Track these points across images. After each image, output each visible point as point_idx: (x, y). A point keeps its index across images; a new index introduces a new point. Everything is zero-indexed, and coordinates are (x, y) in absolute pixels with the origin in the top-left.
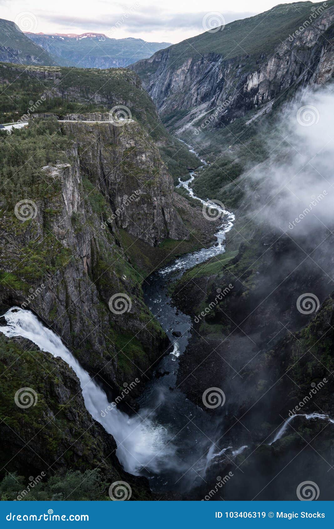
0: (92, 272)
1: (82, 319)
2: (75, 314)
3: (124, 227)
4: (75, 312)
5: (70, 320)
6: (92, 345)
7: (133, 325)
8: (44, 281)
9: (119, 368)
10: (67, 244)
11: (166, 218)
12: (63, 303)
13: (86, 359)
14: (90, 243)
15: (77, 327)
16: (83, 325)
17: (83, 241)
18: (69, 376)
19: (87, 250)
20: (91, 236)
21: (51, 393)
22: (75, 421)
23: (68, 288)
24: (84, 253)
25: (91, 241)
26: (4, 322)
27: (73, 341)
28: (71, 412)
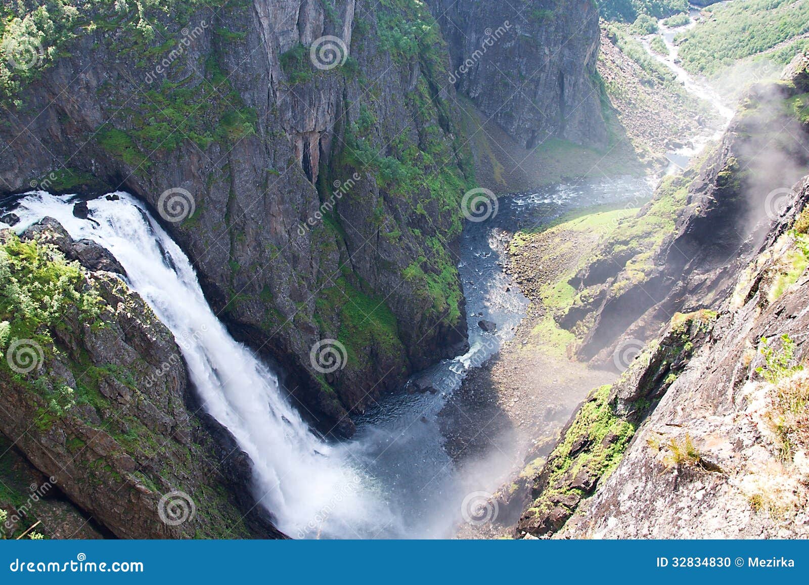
0: (330, 166)
1: (260, 243)
2: (243, 231)
3: (472, 95)
4: (243, 229)
5: (232, 239)
6: (274, 296)
7: (387, 283)
8: (179, 158)
10: (253, 100)
11: (566, 94)
12: (218, 206)
13: (252, 315)
15: (246, 256)
16: (260, 255)
17: (307, 102)
18: (139, 328)
19: (321, 122)
20: (338, 97)
21: (81, 343)
22: (116, 400)
23: (237, 181)
24: (310, 125)
25: (338, 105)
26: (81, 212)
27: (232, 278)
28: (109, 385)
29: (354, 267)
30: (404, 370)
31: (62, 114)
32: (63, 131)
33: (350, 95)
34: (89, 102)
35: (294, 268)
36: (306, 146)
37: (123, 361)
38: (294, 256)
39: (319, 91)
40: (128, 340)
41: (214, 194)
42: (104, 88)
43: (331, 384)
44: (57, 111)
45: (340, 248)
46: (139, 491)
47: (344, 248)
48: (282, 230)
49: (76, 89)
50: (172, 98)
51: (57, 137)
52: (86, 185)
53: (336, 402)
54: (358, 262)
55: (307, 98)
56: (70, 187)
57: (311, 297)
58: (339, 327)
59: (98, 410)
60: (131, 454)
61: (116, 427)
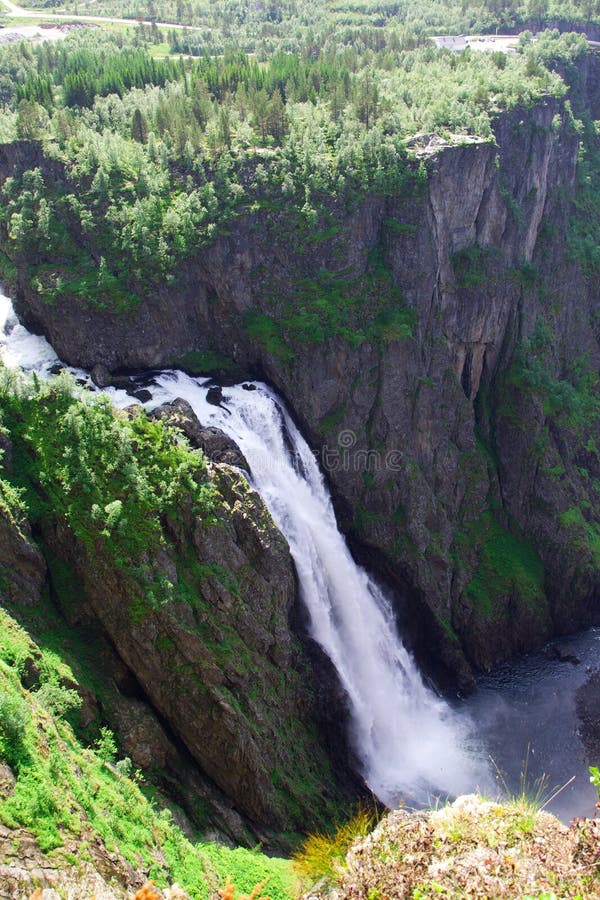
2: (384, 443)
4: (384, 440)
6: (406, 520)
7: (540, 527)
8: (325, 354)
9: (465, 594)
10: (415, 300)
12: (360, 411)
13: (380, 538)
14: (507, 319)
16: (399, 473)
17: (476, 309)
18: (253, 532)
19: (489, 331)
20: (512, 307)
21: (190, 537)
22: (216, 605)
23: (385, 387)
24: (476, 334)
25: (510, 316)
26: (215, 398)
27: (364, 493)
28: (211, 586)
29: (504, 501)
30: (544, 630)
31: (212, 294)
32: (211, 312)
33: (526, 305)
34: (241, 284)
35: (435, 492)
36: (468, 359)
37: (231, 565)
38: (437, 478)
39: (491, 298)
40: (240, 542)
41: (358, 397)
42: (258, 269)
43: (457, 632)
44: (207, 290)
45: (490, 478)
46: (221, 709)
47: (495, 479)
48: (427, 447)
49: (230, 269)
50: (327, 289)
51: (203, 316)
52: (225, 370)
53: (459, 653)
54: (510, 497)
55: (476, 305)
56: (207, 370)
57: (449, 527)
58: (476, 568)
59: (195, 612)
60: (221, 666)
61: (209, 633)
